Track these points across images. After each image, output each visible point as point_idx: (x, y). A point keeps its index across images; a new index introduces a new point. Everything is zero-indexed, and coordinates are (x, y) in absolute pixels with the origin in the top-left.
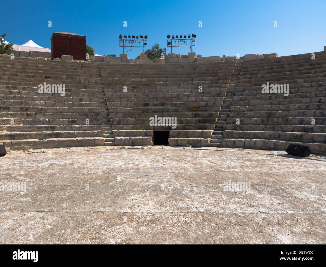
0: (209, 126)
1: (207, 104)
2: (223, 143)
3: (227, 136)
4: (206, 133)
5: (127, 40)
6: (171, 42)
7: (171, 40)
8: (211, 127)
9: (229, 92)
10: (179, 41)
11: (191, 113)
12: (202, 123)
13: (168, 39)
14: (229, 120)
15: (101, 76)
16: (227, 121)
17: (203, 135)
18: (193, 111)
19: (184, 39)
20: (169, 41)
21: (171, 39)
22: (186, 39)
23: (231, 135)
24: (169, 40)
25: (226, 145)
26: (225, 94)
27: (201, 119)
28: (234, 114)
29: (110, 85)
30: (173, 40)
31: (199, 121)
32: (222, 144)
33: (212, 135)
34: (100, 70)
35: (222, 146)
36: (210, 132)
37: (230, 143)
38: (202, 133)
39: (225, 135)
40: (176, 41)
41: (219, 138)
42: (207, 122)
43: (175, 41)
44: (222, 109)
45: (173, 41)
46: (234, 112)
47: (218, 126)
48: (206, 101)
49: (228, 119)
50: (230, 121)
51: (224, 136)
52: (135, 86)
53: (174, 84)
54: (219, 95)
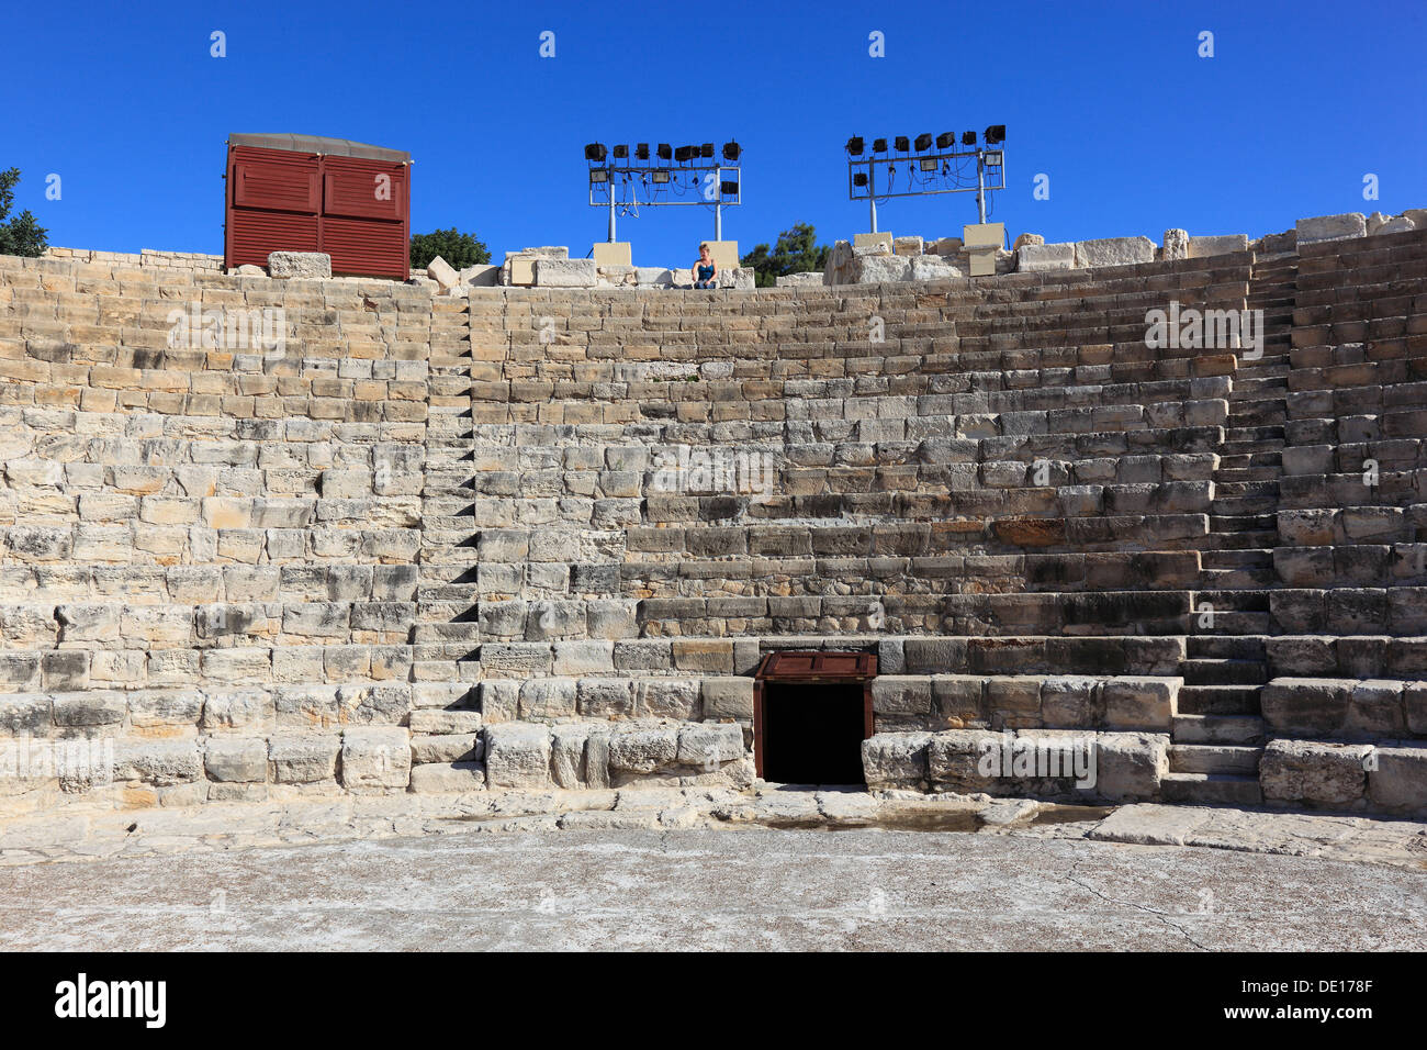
0: (1146, 646)
1: (1107, 499)
2: (1274, 780)
3: (1290, 721)
4: (1129, 699)
5: (628, 171)
6: (868, 176)
7: (872, 161)
8: (1164, 655)
9: (1241, 421)
10: (912, 168)
11: (1006, 560)
12: (1087, 627)
13: (855, 158)
14: (1283, 606)
15: (468, 354)
16: (1273, 607)
17: (1113, 715)
18: (1023, 548)
19: (940, 157)
20: (856, 170)
21: (867, 159)
22: (951, 156)
23: (1326, 719)
24: (857, 163)
25: (1297, 796)
26: (1218, 438)
27: (1080, 598)
28: (1312, 563)
29: (513, 400)
30: (881, 161)
31: (1071, 613)
32: (1266, 786)
33: (1174, 713)
34: (467, 324)
35: (1264, 798)
36: (1163, 692)
37: (1327, 779)
38: (1099, 697)
39: (1276, 716)
40: (896, 165)
41: (1228, 736)
42: (1125, 619)
43: (891, 169)
44: (1215, 525)
45: (881, 171)
46: (1307, 551)
47: (1212, 648)
48: (1100, 480)
49: (1279, 596)
50: (1295, 610)
51: (1267, 722)
52: (658, 402)
53: (894, 389)
54: (1178, 440)
